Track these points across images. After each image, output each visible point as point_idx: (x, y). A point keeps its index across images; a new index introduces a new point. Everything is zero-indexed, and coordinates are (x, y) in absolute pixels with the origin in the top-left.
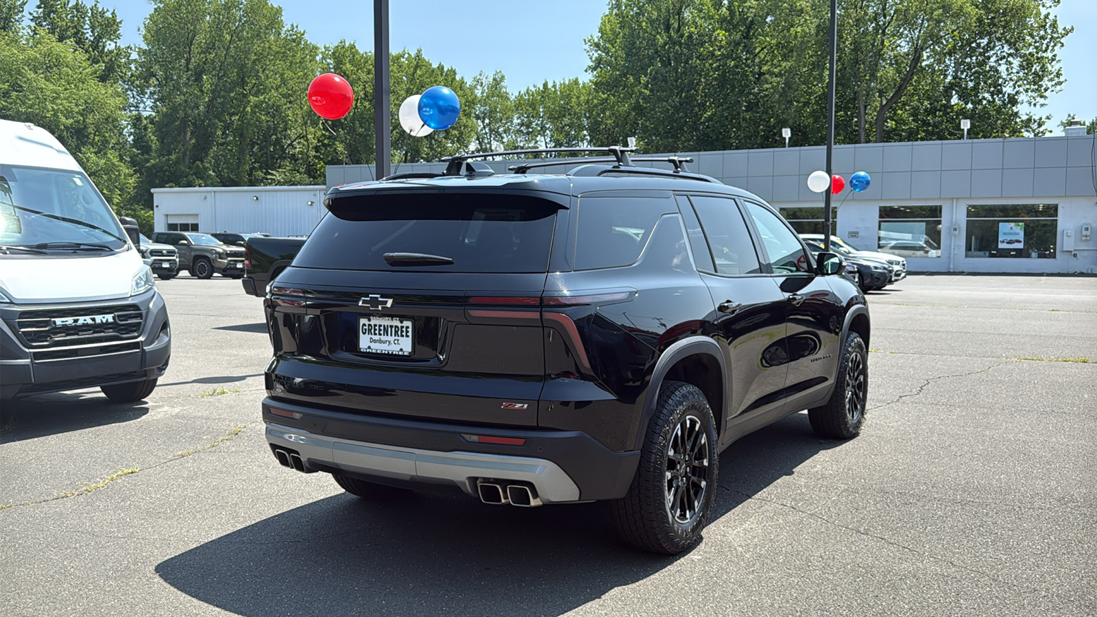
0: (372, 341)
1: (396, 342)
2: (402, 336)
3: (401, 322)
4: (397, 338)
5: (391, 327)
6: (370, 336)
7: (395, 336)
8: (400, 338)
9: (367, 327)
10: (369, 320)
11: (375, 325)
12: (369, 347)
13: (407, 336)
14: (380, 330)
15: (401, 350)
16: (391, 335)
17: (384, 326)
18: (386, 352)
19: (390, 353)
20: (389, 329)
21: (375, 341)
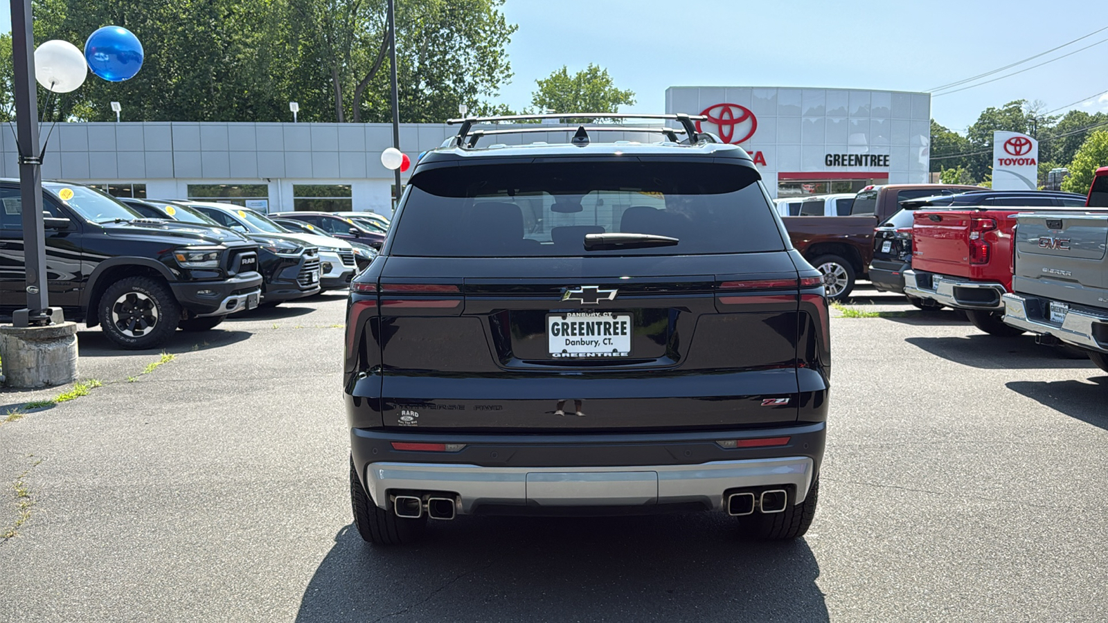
0: (568, 342)
1: (607, 341)
2: (616, 333)
3: (615, 317)
4: (608, 336)
5: (599, 324)
6: (566, 337)
7: (605, 334)
8: (612, 337)
9: (560, 327)
10: (564, 318)
11: (573, 324)
12: (564, 351)
13: (625, 334)
14: (581, 329)
15: (615, 351)
16: (599, 334)
17: (588, 323)
18: (593, 355)
19: (599, 355)
20: (596, 327)
21: (573, 343)
